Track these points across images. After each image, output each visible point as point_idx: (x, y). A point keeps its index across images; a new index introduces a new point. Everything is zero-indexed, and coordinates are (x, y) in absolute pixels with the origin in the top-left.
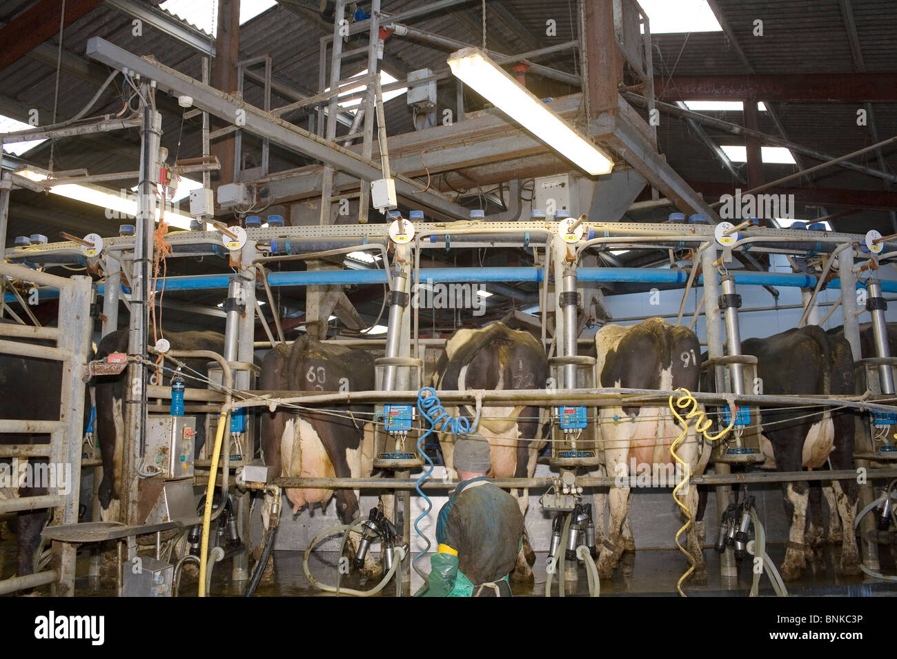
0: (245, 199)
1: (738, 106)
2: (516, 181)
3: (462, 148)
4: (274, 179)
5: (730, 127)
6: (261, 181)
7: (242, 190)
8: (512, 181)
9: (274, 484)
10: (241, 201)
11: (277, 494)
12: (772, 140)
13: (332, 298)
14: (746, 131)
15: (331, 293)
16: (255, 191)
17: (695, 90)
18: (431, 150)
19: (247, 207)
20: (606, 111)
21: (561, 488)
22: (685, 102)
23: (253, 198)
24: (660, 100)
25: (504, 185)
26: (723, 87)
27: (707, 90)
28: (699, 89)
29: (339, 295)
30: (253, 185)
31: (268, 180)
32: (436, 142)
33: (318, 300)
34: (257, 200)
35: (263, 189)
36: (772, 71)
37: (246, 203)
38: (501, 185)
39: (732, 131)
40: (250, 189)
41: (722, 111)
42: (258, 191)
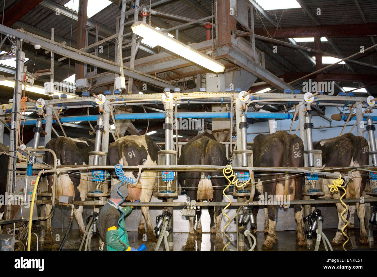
0: (87, 85)
1: (312, 40)
2: (200, 75)
3: (169, 62)
4: (98, 76)
5: (306, 49)
6: (93, 77)
7: (86, 81)
8: (198, 75)
9: (73, 204)
10: (85, 86)
11: (73, 207)
12: (326, 54)
13: (126, 125)
14: (314, 50)
15: (125, 123)
16: (91, 82)
17: (294, 33)
18: (157, 63)
19: (88, 88)
20: (225, 45)
21: (190, 207)
22: (294, 38)
23: (90, 84)
24: (273, 38)
25: (195, 76)
26: (306, 31)
27: (299, 33)
28: (295, 33)
29: (129, 124)
30: (90, 79)
31: (96, 77)
32: (159, 59)
33: (119, 126)
34: (92, 85)
35: (94, 81)
36: (328, 24)
37: (88, 86)
38: (194, 77)
39: (307, 50)
40: (89, 81)
41: (305, 42)
42: (92, 81)
